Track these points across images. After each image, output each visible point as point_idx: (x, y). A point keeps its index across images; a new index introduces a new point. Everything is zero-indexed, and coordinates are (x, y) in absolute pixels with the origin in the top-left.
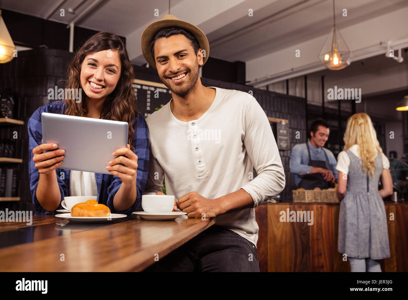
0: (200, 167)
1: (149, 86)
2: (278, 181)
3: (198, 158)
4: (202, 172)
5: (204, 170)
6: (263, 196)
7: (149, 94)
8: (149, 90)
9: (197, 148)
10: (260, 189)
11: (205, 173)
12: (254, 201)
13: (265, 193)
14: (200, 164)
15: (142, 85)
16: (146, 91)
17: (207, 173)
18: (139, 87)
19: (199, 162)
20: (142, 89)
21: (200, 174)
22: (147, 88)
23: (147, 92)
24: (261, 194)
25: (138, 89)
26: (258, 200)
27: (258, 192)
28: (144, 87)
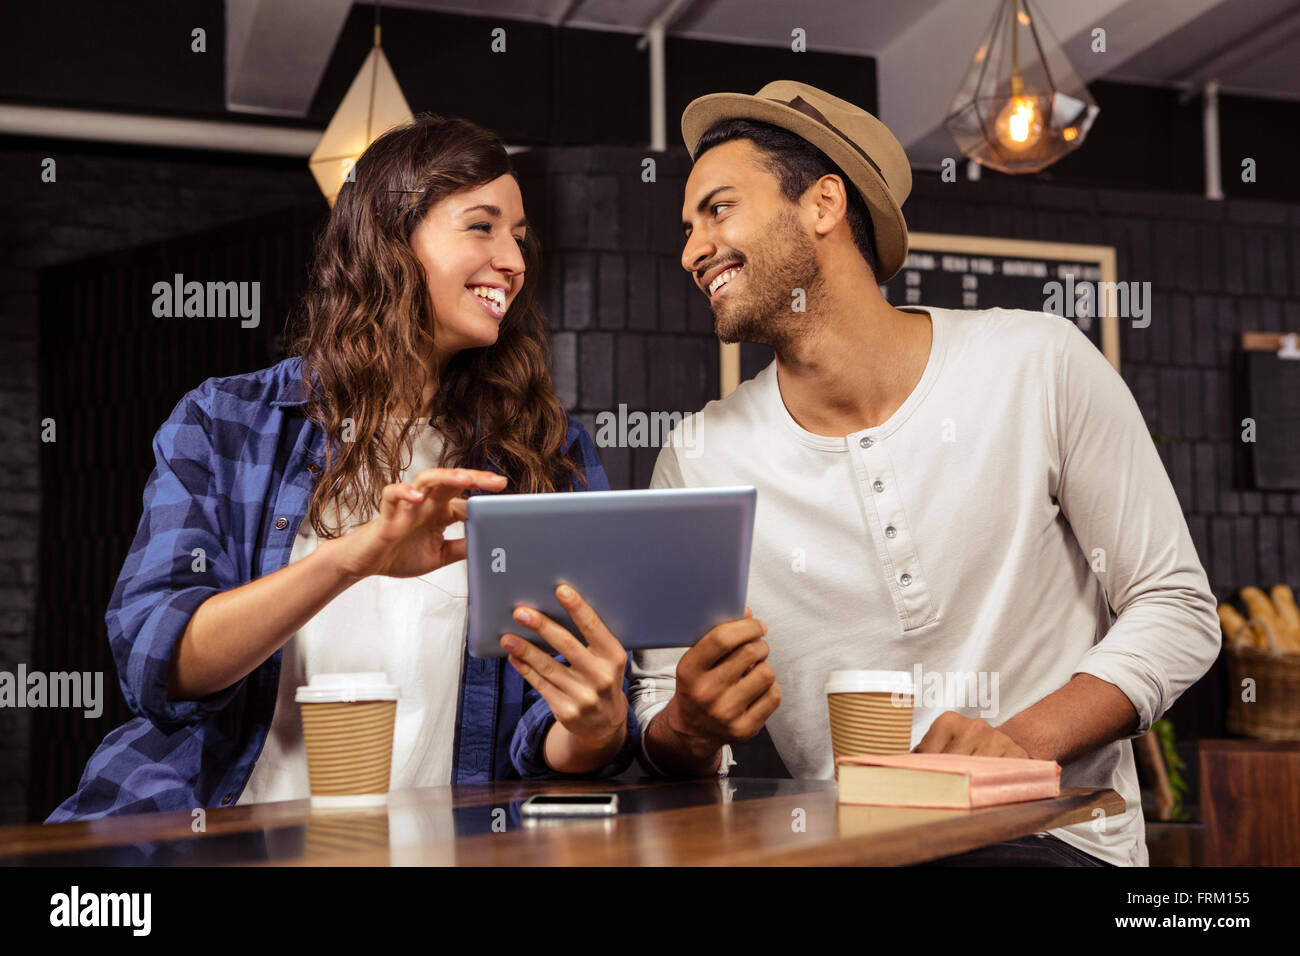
0: (908, 597)
1: (969, 256)
2: (1200, 624)
3: (900, 564)
4: (917, 611)
5: (924, 606)
6: (1163, 684)
7: (970, 290)
8: (970, 272)
9: (890, 529)
10: (1145, 659)
11: (929, 617)
12: (1137, 706)
13: (1166, 670)
14: (909, 585)
15: (938, 255)
16: (958, 276)
17: (938, 616)
18: (927, 263)
19: (905, 576)
20: (939, 270)
21: (912, 621)
22: (960, 265)
23: (960, 282)
24: (1155, 678)
25: (922, 272)
26: (1151, 700)
27: (1143, 671)
28: (949, 264)
